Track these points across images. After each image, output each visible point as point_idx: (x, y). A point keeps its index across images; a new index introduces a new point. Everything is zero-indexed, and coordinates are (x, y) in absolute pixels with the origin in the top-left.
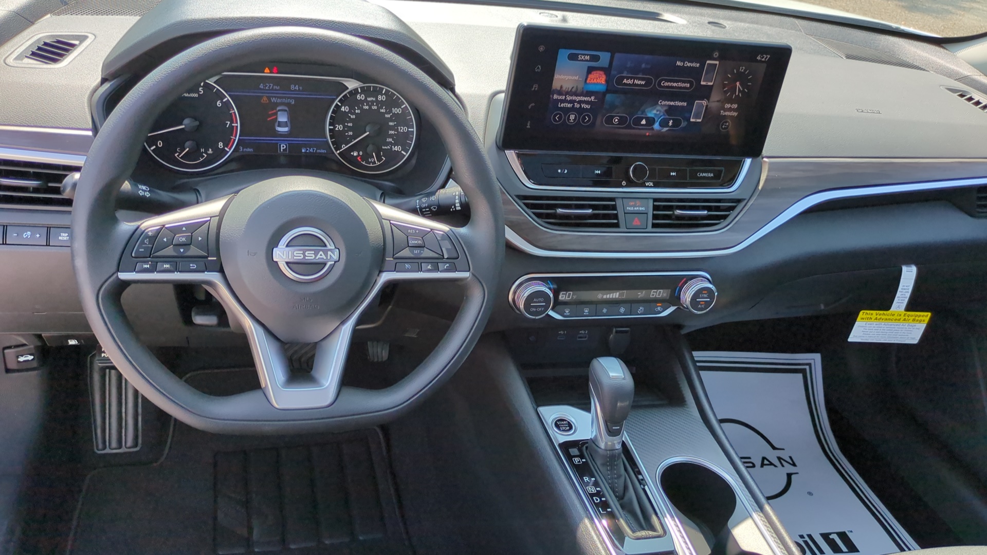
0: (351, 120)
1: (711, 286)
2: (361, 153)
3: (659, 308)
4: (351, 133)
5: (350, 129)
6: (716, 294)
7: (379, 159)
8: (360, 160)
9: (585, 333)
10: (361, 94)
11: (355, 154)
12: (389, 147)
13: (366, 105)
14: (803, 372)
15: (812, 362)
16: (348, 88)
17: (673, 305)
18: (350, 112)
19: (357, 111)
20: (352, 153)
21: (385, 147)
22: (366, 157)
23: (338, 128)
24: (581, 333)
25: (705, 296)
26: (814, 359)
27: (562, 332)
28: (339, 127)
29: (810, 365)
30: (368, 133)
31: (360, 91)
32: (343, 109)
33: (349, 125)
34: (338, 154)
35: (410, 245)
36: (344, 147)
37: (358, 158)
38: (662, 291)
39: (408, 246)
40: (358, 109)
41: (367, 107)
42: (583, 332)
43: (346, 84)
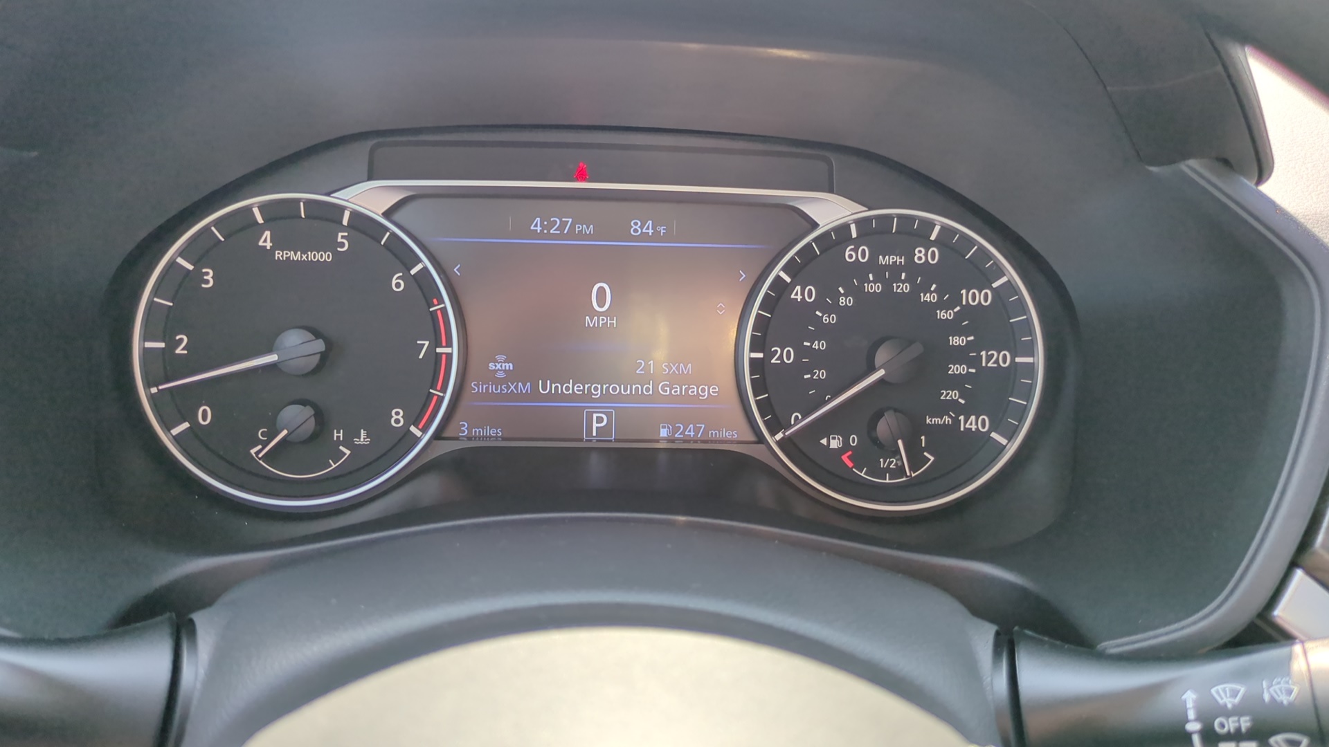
0: (823, 331)
2: (854, 440)
4: (821, 374)
5: (818, 359)
7: (916, 461)
8: (850, 464)
10: (857, 243)
11: (834, 444)
12: (947, 420)
13: (875, 282)
16: (815, 225)
18: (819, 304)
19: (842, 301)
20: (824, 441)
21: (936, 420)
22: (876, 448)
23: (781, 358)
28: (784, 355)
30: (881, 373)
31: (854, 235)
32: (797, 294)
33: (816, 346)
34: (779, 443)
36: (799, 422)
37: (845, 458)
40: (846, 295)
41: (877, 288)
43: (810, 210)
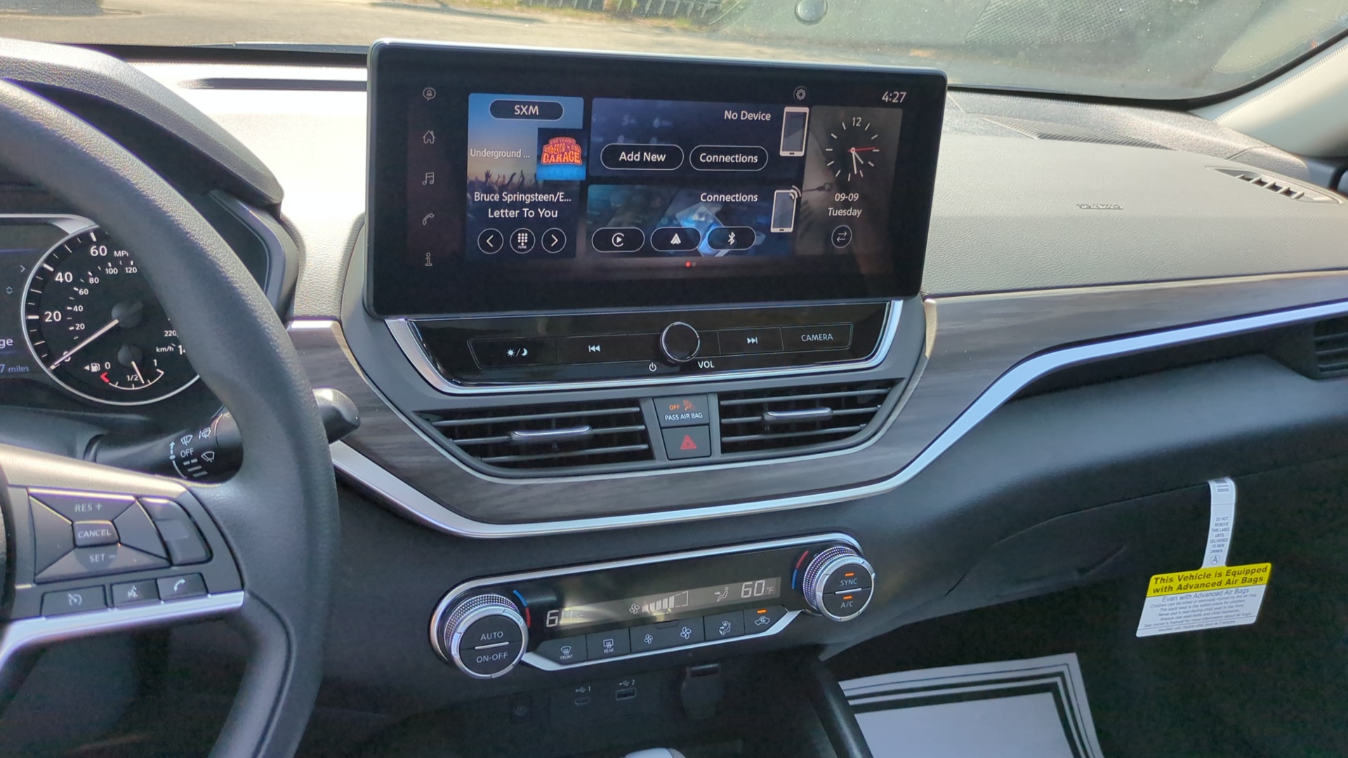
0: (80, 300)
1: (859, 560)
2: (108, 365)
3: (763, 620)
4: (80, 326)
5: (78, 317)
6: (873, 576)
7: (148, 373)
8: (107, 381)
9: (630, 685)
10: (98, 244)
11: (95, 368)
12: (170, 348)
13: (113, 267)
14: (1052, 688)
15: (1064, 669)
16: (67, 234)
17: (791, 610)
18: (75, 283)
19: (91, 281)
20: (87, 368)
21: (163, 349)
22: (120, 372)
23: (52, 318)
24: (623, 687)
25: (851, 582)
26: (1067, 665)
27: (582, 690)
28: (53, 316)
29: (1061, 674)
30: (116, 322)
31: (94, 239)
32: (59, 278)
33: (76, 309)
34: (54, 372)
35: (78, 543)
36: (64, 356)
37: (103, 377)
38: (763, 582)
39: (75, 546)
40: (93, 277)
41: (114, 271)
42: (626, 683)
43: (63, 226)
